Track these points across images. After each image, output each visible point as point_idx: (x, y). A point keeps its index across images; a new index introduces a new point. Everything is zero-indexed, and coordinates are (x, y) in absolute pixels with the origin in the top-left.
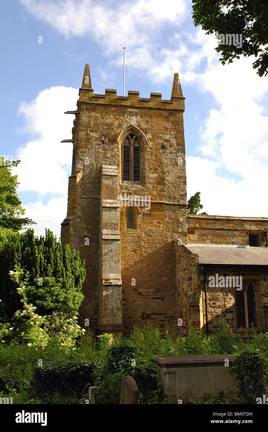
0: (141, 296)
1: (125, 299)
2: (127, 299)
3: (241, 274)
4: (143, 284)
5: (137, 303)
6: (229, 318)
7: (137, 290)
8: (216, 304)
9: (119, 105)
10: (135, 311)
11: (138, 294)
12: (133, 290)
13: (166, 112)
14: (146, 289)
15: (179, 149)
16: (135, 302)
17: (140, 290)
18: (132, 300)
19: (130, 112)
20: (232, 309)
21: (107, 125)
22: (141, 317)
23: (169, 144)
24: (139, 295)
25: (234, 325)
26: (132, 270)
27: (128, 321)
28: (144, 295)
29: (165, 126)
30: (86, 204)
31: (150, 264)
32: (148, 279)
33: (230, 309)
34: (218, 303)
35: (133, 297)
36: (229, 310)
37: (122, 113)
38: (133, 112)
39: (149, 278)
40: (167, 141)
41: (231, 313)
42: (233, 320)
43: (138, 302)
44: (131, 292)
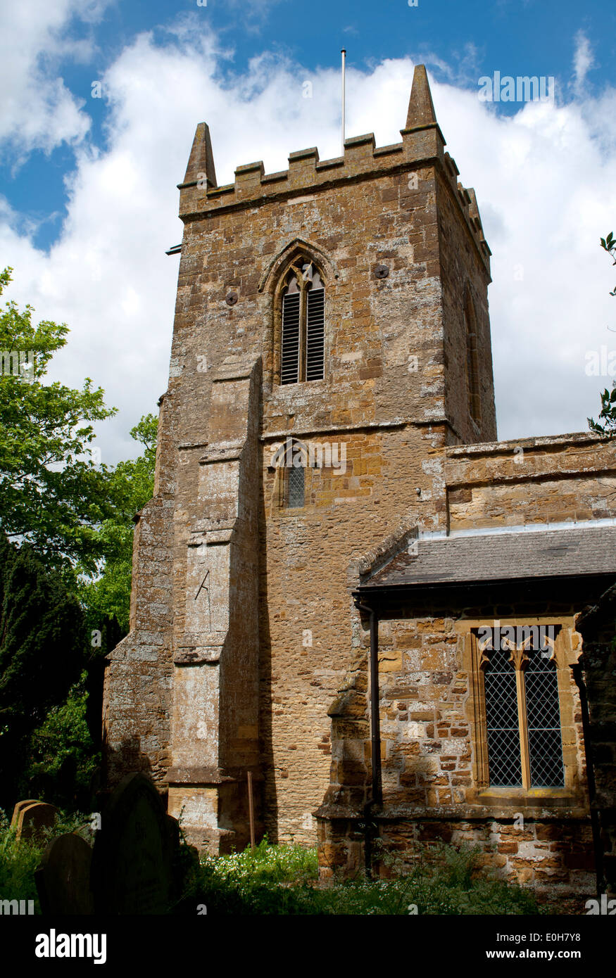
0: (321, 688)
1: (279, 698)
2: (285, 698)
3: (495, 609)
4: (323, 656)
5: (311, 708)
6: (450, 754)
7: (308, 673)
8: (410, 709)
9: (266, 198)
10: (304, 732)
11: (312, 684)
12: (298, 674)
13: (386, 179)
14: (333, 668)
15: (421, 270)
16: (305, 706)
17: (316, 672)
18: (296, 701)
19: (293, 206)
20: (461, 725)
21: (239, 255)
22: (320, 747)
23: (395, 261)
24: (314, 688)
25: (471, 777)
26: (297, 618)
27: (288, 758)
28: (328, 686)
29: (383, 216)
30: (189, 461)
31: (342, 600)
32: (338, 642)
33: (457, 724)
34: (415, 706)
35: (298, 693)
36: (452, 727)
37: (274, 214)
38: (301, 204)
39: (339, 640)
40: (388, 255)
41: (459, 736)
42: (466, 758)
43: (311, 705)
44: (293, 680)
